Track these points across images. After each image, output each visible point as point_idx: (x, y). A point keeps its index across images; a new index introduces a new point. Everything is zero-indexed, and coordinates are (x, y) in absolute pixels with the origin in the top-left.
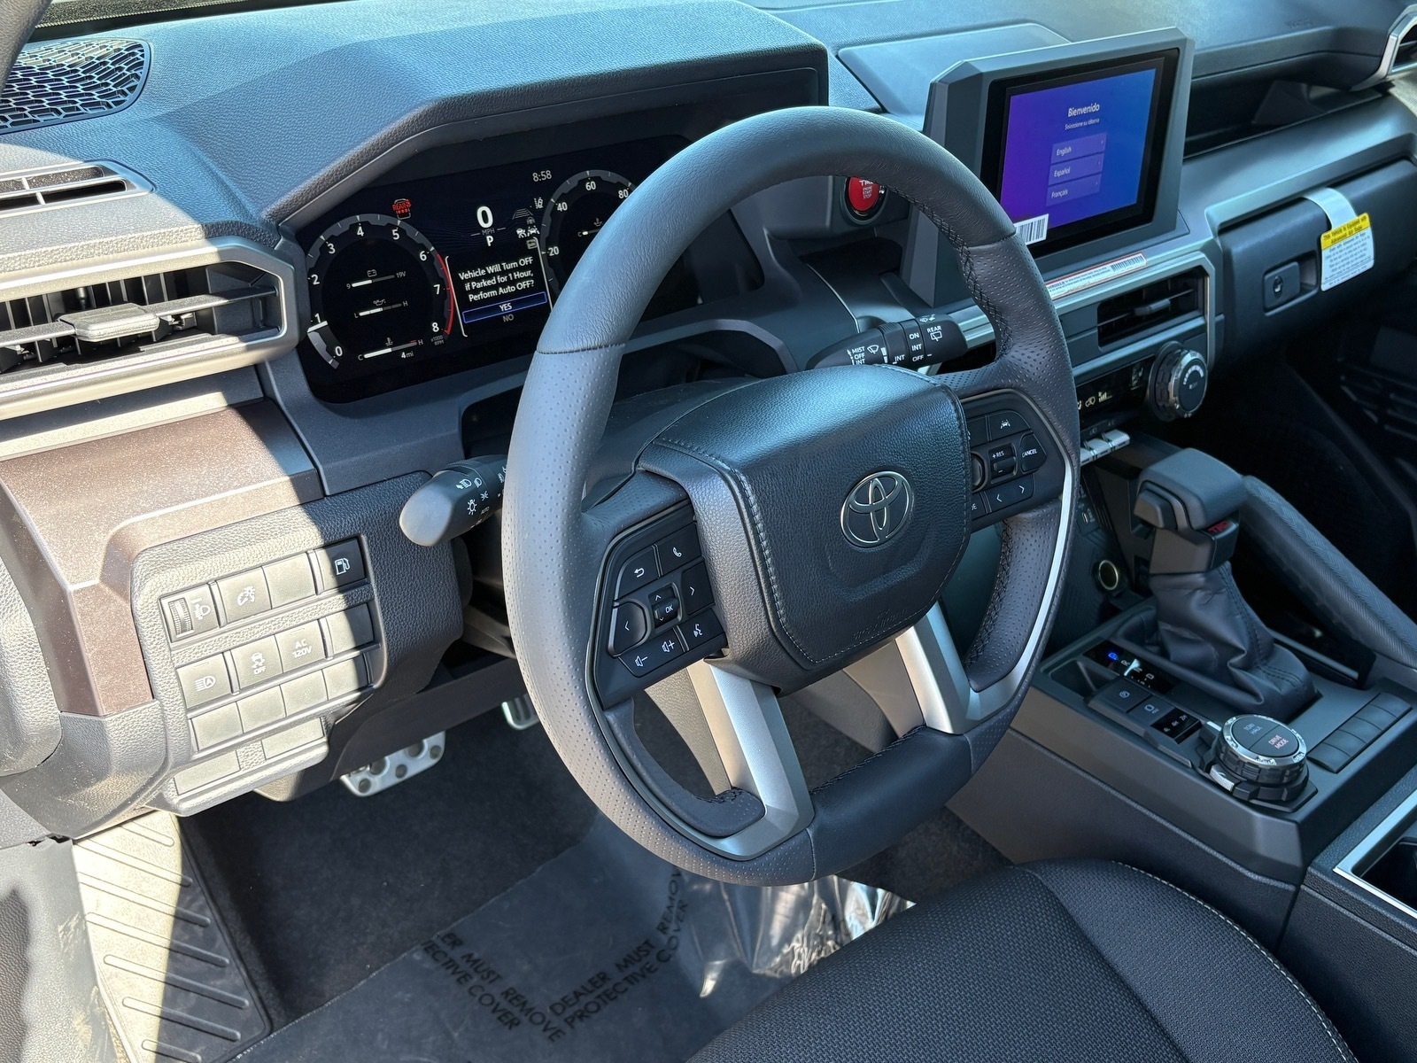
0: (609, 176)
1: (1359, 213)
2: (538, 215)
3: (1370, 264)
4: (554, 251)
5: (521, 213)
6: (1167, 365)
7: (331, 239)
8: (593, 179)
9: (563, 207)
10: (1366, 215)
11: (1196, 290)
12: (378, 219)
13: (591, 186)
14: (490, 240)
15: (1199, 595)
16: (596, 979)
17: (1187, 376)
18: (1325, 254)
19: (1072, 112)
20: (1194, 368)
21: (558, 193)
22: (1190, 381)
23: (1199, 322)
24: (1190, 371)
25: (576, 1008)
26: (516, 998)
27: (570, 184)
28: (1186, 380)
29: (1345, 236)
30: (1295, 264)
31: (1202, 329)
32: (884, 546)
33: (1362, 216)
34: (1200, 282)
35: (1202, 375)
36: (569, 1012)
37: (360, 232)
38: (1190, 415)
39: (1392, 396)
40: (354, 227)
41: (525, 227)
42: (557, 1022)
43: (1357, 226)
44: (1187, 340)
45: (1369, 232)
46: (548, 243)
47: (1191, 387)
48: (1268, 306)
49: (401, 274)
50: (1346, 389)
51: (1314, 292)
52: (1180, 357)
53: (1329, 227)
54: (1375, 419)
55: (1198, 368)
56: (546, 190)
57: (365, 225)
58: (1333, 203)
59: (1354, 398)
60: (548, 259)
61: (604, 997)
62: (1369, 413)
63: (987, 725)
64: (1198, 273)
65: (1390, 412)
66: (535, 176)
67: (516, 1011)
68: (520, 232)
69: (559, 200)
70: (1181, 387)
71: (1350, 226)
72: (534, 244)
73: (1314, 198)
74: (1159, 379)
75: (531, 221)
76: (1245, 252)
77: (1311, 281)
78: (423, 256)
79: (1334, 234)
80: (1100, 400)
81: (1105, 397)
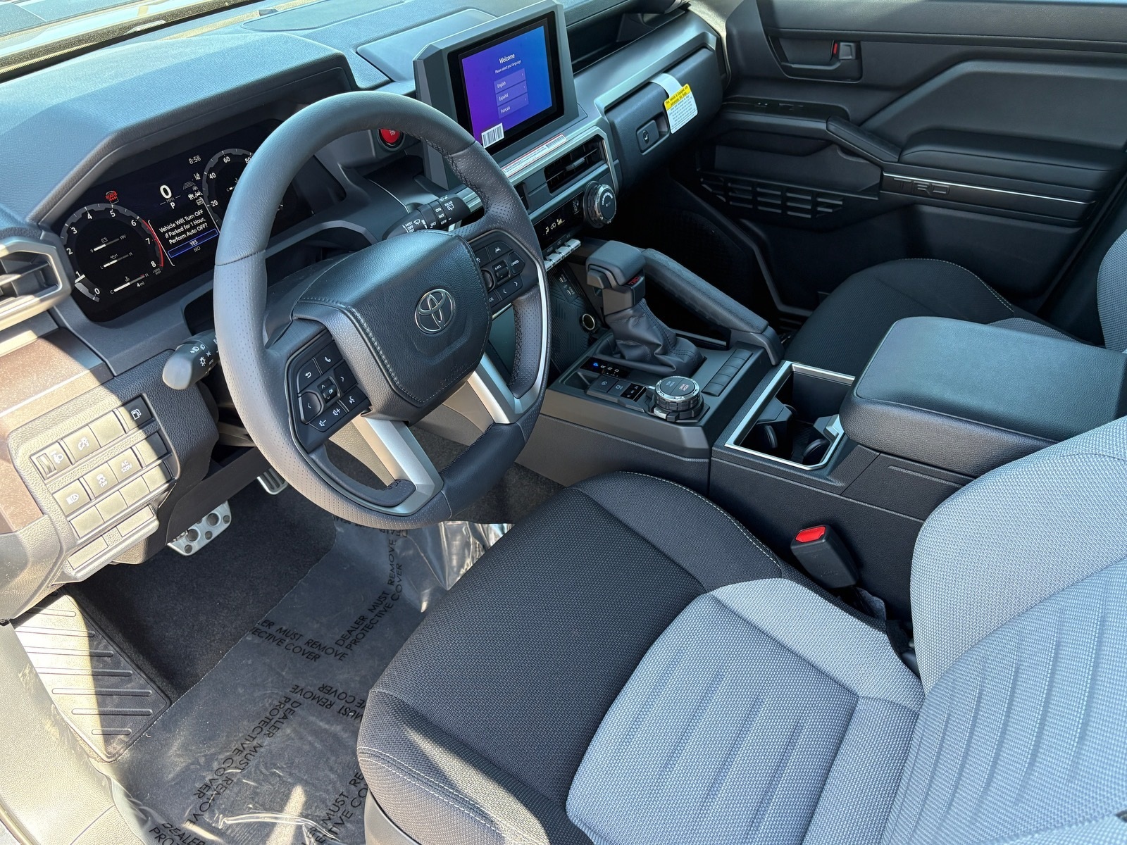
0: (236, 151)
1: (683, 85)
2: (199, 184)
3: (696, 113)
4: (215, 203)
5: (187, 185)
6: (591, 196)
7: (72, 225)
8: (227, 155)
9: (212, 176)
10: (687, 85)
11: (599, 148)
12: (98, 207)
13: (227, 160)
14: (173, 205)
15: (632, 320)
16: (359, 620)
17: (603, 200)
18: (668, 112)
19: (502, 61)
20: (606, 194)
21: (207, 168)
22: (605, 203)
23: (604, 167)
24: (604, 197)
25: (351, 639)
26: (314, 644)
27: (213, 161)
28: (603, 202)
29: (678, 100)
30: (653, 121)
31: (607, 170)
32: (445, 331)
33: (685, 86)
34: (600, 143)
35: (612, 197)
36: (348, 642)
37: (90, 217)
38: (610, 221)
39: (729, 185)
40: (85, 214)
41: (193, 193)
42: (341, 650)
43: (683, 93)
44: (600, 179)
45: (691, 95)
46: (210, 199)
47: (607, 206)
48: (643, 149)
49: (123, 237)
50: (705, 186)
51: (667, 136)
52: (597, 189)
53: (668, 96)
54: (724, 200)
55: (609, 194)
56: (200, 167)
57: (91, 212)
58: (667, 82)
59: (711, 190)
60: (213, 209)
61: (365, 629)
62: (720, 197)
63: (527, 414)
64: (597, 139)
65: (730, 194)
66: (190, 160)
67: (316, 651)
68: (191, 196)
69: (210, 172)
70: (602, 207)
71: (679, 93)
72: (201, 202)
73: (655, 81)
74: (589, 205)
75: (195, 188)
76: (622, 121)
77: (665, 129)
78: (133, 223)
79: (671, 100)
80: (559, 224)
81: (561, 221)
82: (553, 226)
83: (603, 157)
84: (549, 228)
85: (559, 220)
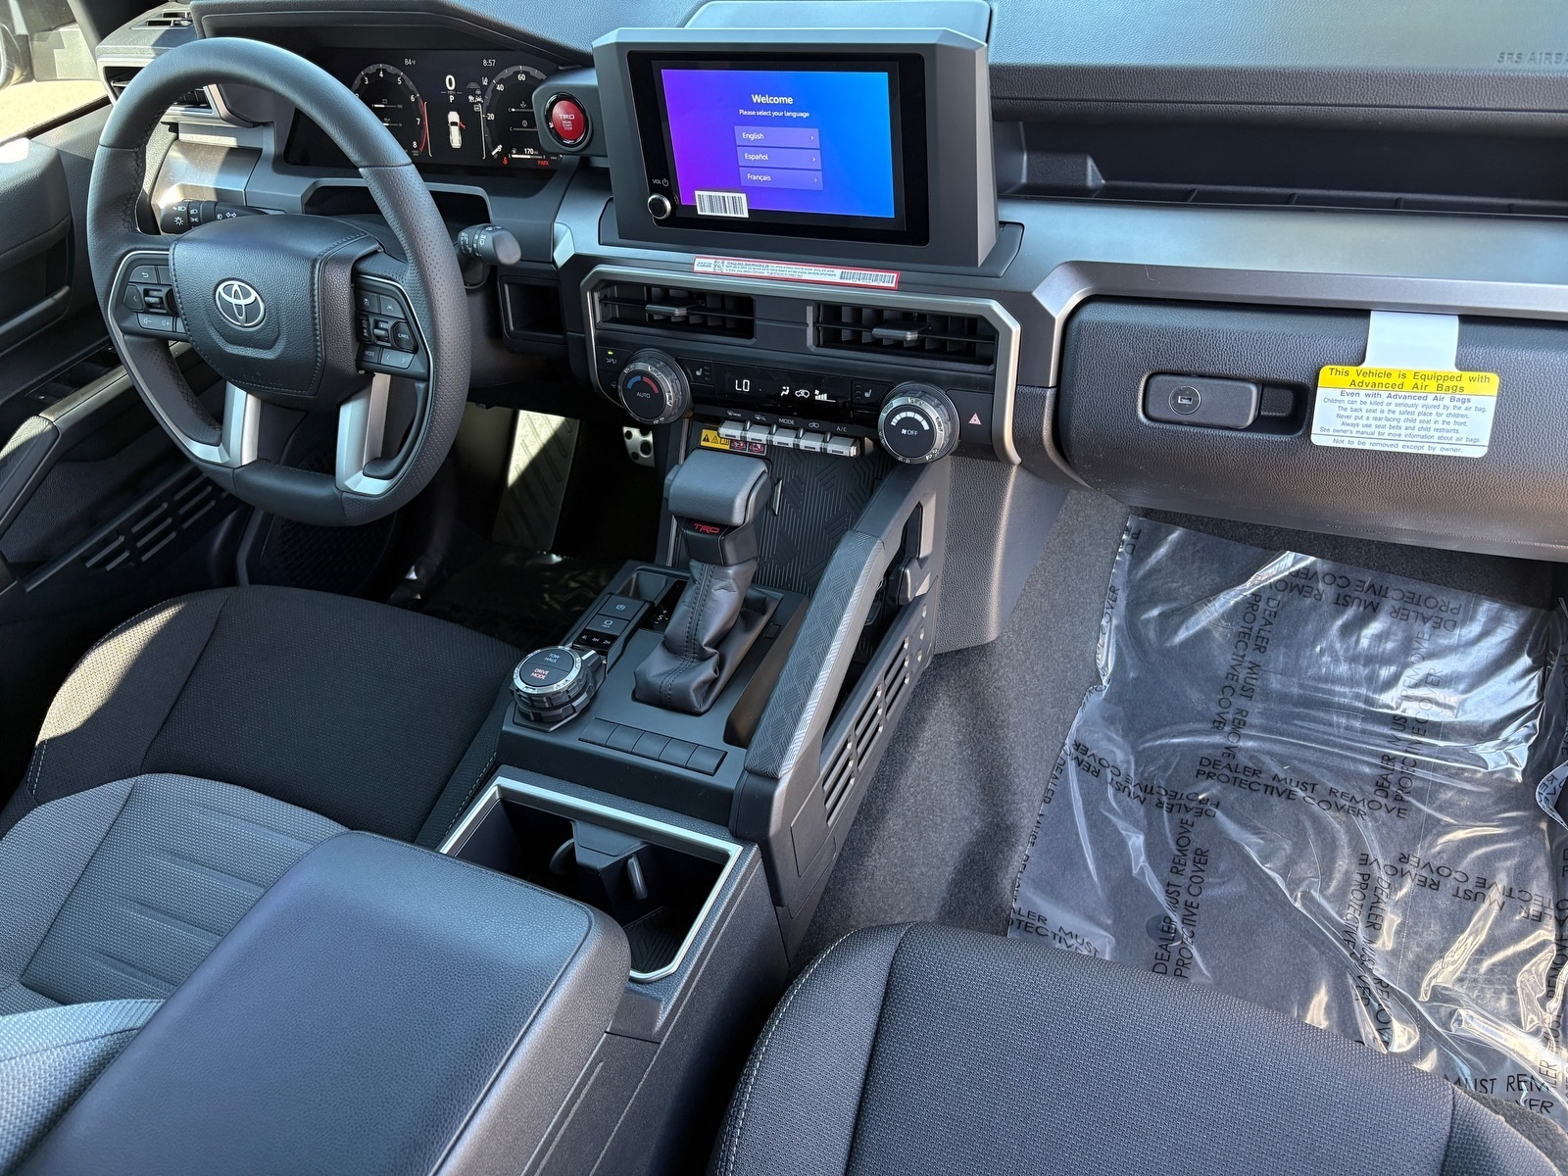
0: (536, 73)
1: (1472, 369)
2: (484, 89)
4: (491, 117)
5: (473, 85)
7: (367, 75)
8: (524, 72)
9: (500, 88)
10: (1490, 377)
12: (391, 69)
13: (522, 77)
14: (452, 98)
17: (897, 417)
18: (1327, 393)
19: (756, 99)
21: (499, 77)
22: (902, 425)
24: (902, 415)
27: (507, 73)
28: (895, 421)
29: (1400, 386)
33: (1475, 375)
37: (381, 75)
40: (378, 70)
41: (474, 96)
43: (1450, 385)
45: (1485, 404)
46: (488, 110)
47: (903, 432)
49: (400, 106)
53: (1357, 362)
55: (916, 416)
56: (491, 73)
57: (384, 71)
60: (488, 122)
63: (358, 497)
66: (485, 62)
68: (471, 98)
69: (499, 83)
71: (1422, 378)
72: (478, 108)
75: (478, 92)
78: (413, 99)
79: (1366, 375)
80: (817, 398)
81: (824, 397)
82: (802, 392)
84: (792, 392)
85: (820, 394)
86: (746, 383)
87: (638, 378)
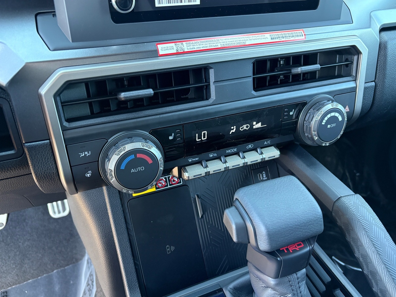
6: (313, 110)
11: (352, 63)
15: (270, 291)
17: (326, 119)
20: (333, 114)
22: (328, 122)
23: (351, 85)
24: (329, 116)
28: (324, 121)
31: (353, 90)
34: (355, 57)
35: (340, 119)
38: (328, 144)
47: (329, 126)
52: (323, 105)
55: (337, 115)
70: (321, 128)
74: (306, 119)
80: (254, 127)
81: (259, 125)
82: (245, 127)
83: (354, 74)
84: (237, 129)
85: (257, 124)
86: (204, 134)
87: (132, 157)
